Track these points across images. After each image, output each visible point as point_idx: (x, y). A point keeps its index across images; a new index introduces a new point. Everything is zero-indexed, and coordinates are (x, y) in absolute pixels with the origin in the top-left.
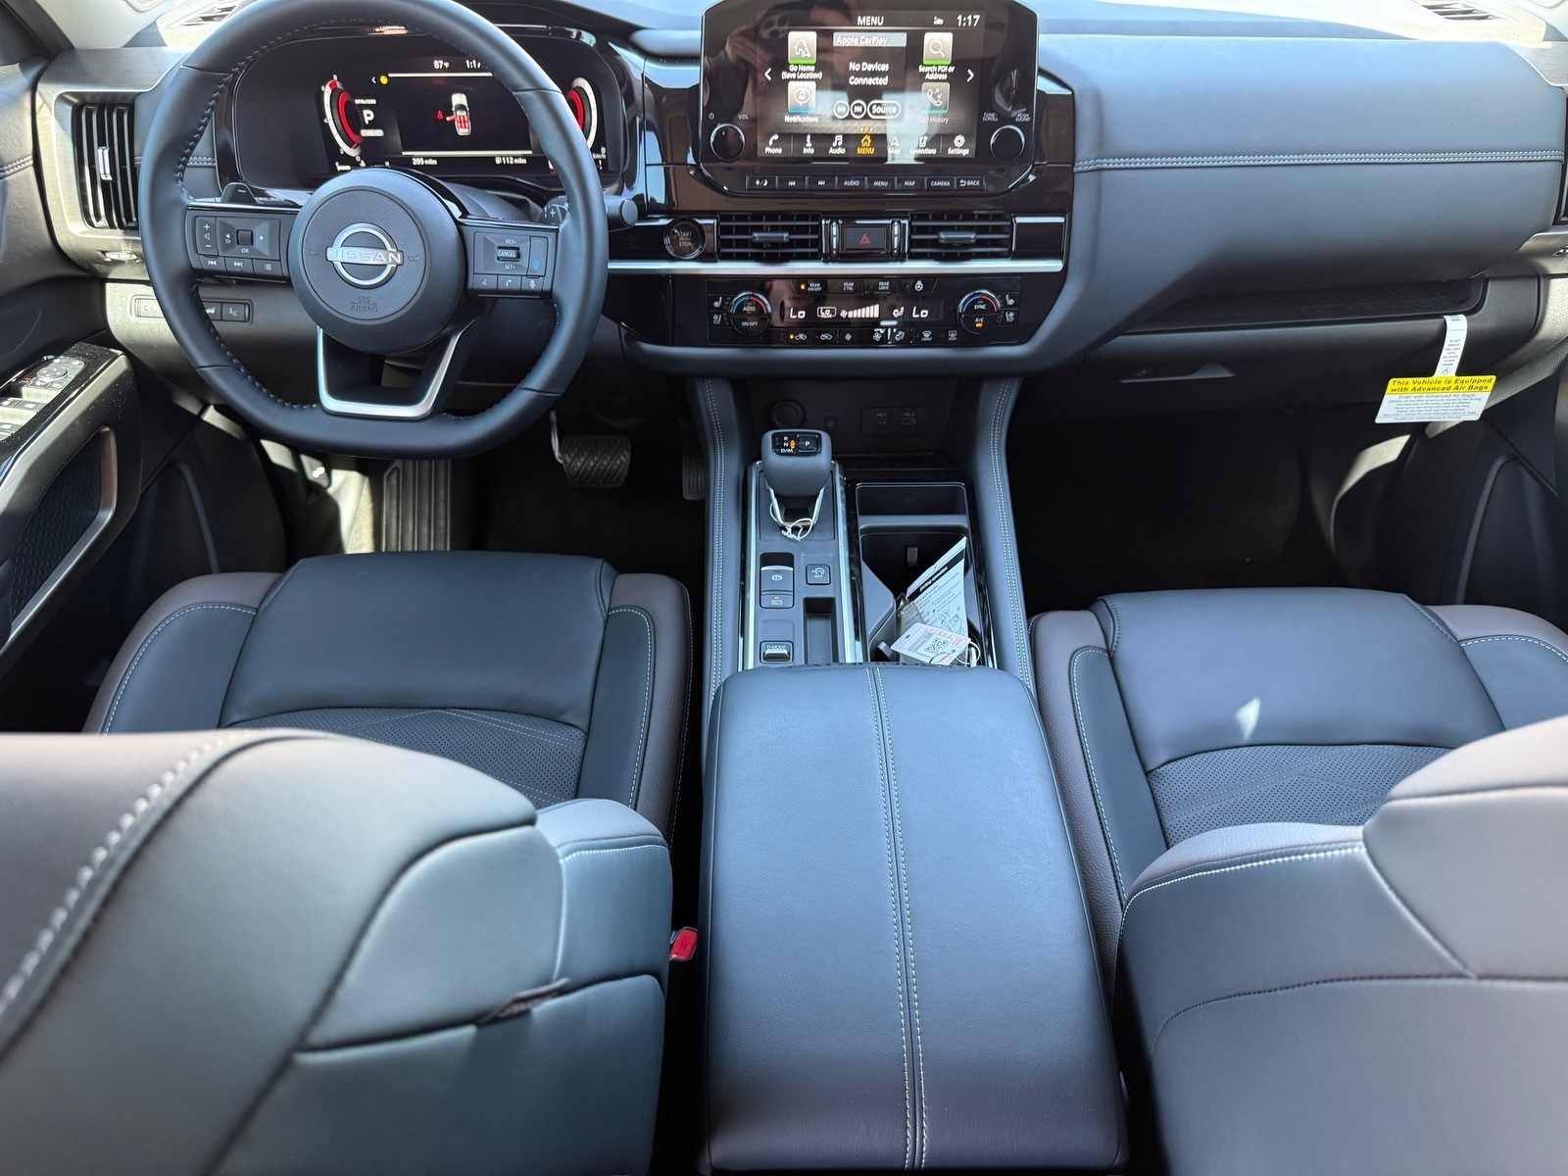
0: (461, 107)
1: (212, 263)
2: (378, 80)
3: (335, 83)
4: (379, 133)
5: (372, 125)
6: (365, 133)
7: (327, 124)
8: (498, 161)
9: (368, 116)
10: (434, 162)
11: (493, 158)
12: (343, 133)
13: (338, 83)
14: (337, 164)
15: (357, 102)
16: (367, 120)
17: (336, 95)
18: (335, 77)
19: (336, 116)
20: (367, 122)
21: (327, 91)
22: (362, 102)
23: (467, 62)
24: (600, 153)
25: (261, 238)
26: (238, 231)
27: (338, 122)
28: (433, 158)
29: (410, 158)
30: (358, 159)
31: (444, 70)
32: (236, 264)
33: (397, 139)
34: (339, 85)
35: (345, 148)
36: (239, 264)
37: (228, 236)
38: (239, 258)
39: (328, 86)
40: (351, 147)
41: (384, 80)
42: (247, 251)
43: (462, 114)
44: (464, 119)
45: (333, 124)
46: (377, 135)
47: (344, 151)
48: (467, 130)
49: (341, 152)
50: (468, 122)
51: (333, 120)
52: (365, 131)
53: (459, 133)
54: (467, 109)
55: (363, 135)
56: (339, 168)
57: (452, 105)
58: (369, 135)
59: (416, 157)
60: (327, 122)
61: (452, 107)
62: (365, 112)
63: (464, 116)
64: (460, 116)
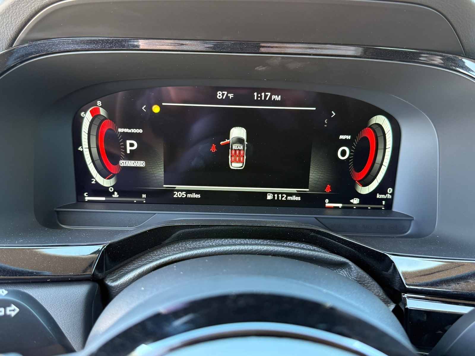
0: (240, 141)
2: (149, 108)
3: (97, 110)
4: (141, 164)
5: (132, 156)
6: (123, 163)
7: (82, 153)
8: (269, 197)
9: (131, 146)
10: (198, 196)
11: (265, 194)
12: (98, 162)
13: (101, 109)
14: (85, 194)
15: (120, 130)
16: (129, 149)
17: (97, 121)
18: (99, 103)
19: (94, 145)
20: (128, 152)
21: (87, 117)
22: (127, 130)
23: (255, 94)
24: (385, 193)
27: (95, 151)
28: (197, 192)
29: (172, 191)
30: (111, 190)
31: (227, 101)
33: (160, 171)
34: (102, 112)
35: (98, 178)
39: (88, 112)
40: (104, 177)
41: (156, 109)
43: (239, 148)
44: (240, 153)
45: (88, 153)
46: (138, 166)
47: (96, 181)
48: (241, 165)
49: (93, 182)
50: (244, 157)
51: (90, 148)
52: (124, 161)
53: (232, 168)
54: (246, 143)
55: (122, 165)
56: (87, 199)
57: (228, 139)
58: (129, 165)
59: (178, 191)
60: (81, 150)
61: (229, 141)
62: (128, 142)
63: (241, 150)
64: (235, 150)
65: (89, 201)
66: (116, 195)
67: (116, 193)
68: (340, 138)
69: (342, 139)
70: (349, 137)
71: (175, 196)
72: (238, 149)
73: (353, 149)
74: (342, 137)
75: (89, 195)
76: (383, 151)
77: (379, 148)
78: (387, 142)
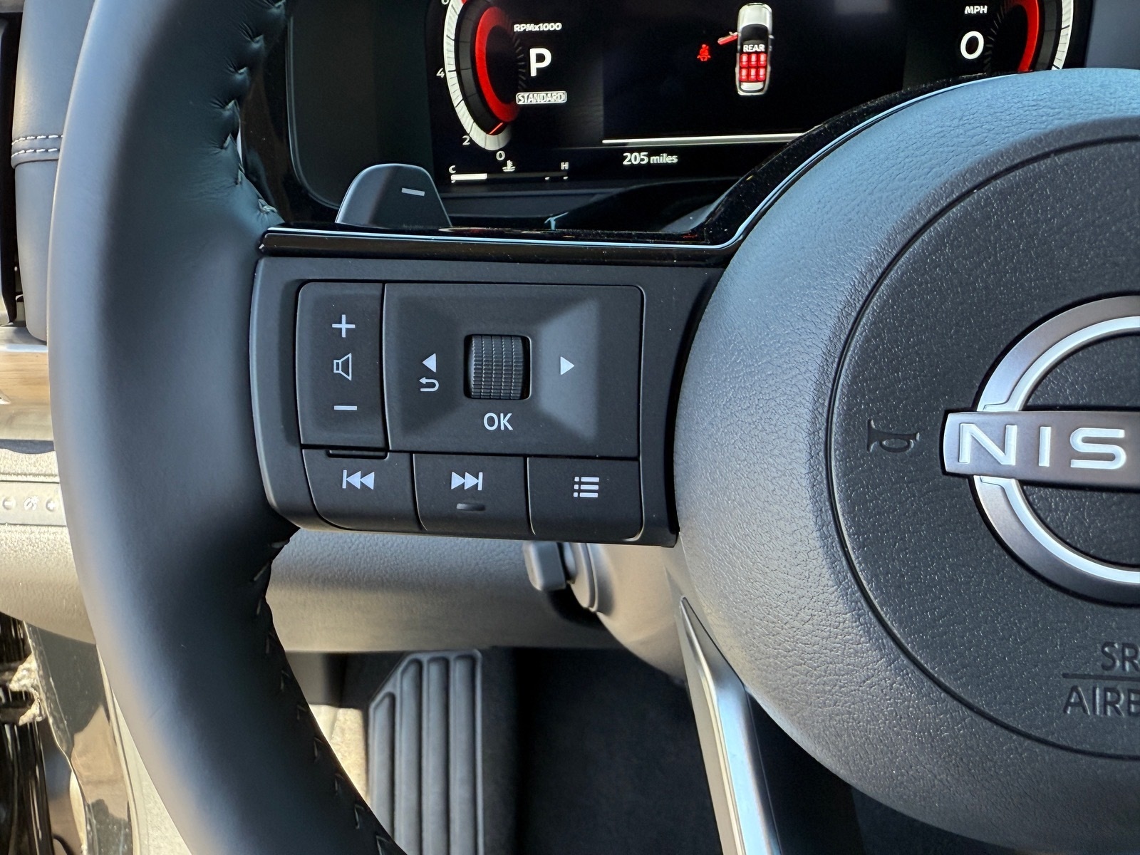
0: (756, 33)
1: (356, 480)
4: (558, 97)
5: (545, 81)
6: (524, 98)
7: (444, 81)
9: (539, 59)
10: (673, 159)
12: (476, 99)
14: (451, 169)
15: (518, 28)
16: (534, 66)
17: (472, 12)
19: (466, 63)
20: (534, 73)
21: (453, 6)
22: (531, 27)
25: (566, 366)
26: (468, 341)
27: (468, 74)
28: (670, 150)
29: (620, 152)
30: (501, 157)
32: (456, 481)
33: (596, 112)
35: (474, 133)
36: (470, 481)
37: (431, 363)
38: (467, 457)
40: (487, 130)
42: (504, 422)
43: (756, 48)
44: (758, 60)
45: (456, 80)
46: (552, 102)
47: (471, 140)
48: (759, 85)
49: (466, 143)
50: (765, 67)
51: (458, 71)
52: (526, 94)
53: (741, 93)
54: (771, 37)
55: (521, 103)
56: (455, 178)
57: (735, 30)
58: (534, 102)
59: (632, 151)
60: (442, 75)
61: (736, 33)
62: (534, 52)
63: (761, 52)
64: (749, 54)
65: (459, 183)
66: (509, 167)
67: (509, 163)
68: (966, 12)
69: (970, 15)
70: (983, 9)
71: (625, 163)
72: (754, 50)
73: (992, 35)
74: (969, 10)
75: (458, 172)
76: (1054, 34)
77: (1046, 28)
78: (1063, 13)
